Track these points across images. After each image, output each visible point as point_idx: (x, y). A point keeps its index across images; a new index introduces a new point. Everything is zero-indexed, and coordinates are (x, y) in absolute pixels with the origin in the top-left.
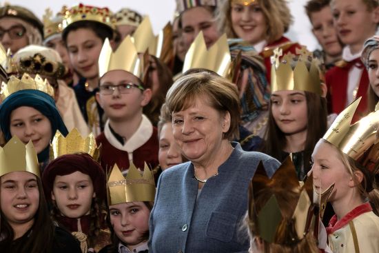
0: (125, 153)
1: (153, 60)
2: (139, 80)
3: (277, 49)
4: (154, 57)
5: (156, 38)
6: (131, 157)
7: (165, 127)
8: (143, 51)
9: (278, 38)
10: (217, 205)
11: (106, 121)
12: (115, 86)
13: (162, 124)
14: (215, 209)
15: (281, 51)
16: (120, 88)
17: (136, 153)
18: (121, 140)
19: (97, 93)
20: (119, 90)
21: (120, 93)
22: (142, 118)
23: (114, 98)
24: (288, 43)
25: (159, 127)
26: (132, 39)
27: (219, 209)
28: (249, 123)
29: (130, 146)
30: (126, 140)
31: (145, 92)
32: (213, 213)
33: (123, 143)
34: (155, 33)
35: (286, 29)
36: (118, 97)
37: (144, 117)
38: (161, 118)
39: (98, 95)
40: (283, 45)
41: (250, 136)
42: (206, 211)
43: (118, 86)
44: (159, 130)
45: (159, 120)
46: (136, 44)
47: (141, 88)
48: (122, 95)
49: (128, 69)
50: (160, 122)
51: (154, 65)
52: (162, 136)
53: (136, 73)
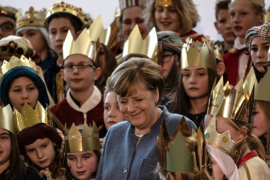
0: (81, 114)
1: (102, 47)
2: (92, 61)
3: (189, 38)
4: (103, 45)
5: (105, 31)
6: (85, 116)
7: (108, 94)
8: (95, 40)
9: (189, 31)
10: (147, 153)
11: (68, 90)
12: (75, 66)
13: (107, 93)
14: (146, 156)
15: (191, 40)
16: (79, 67)
17: (89, 113)
18: (79, 104)
19: (62, 70)
20: (78, 68)
21: (79, 71)
22: (93, 89)
23: (75, 74)
24: (196, 35)
25: (105, 94)
26: (88, 31)
27: (149, 156)
28: (171, 93)
29: (85, 109)
30: (82, 104)
31: (96, 70)
32: (144, 159)
33: (80, 106)
34: (105, 28)
35: (194, 25)
36: (77, 74)
37: (95, 87)
38: (107, 88)
39: (63, 71)
40: (192, 36)
41: (169, 102)
42: (140, 158)
43: (77, 66)
44: (104, 96)
45: (105, 89)
46: (90, 35)
47: (94, 67)
48: (81, 72)
49: (84, 53)
50: (106, 91)
51: (103, 50)
52: (106, 101)
53: (90, 56)
